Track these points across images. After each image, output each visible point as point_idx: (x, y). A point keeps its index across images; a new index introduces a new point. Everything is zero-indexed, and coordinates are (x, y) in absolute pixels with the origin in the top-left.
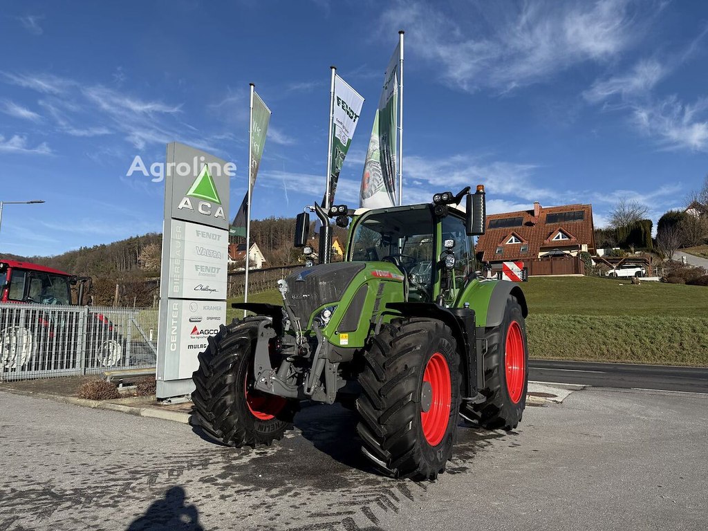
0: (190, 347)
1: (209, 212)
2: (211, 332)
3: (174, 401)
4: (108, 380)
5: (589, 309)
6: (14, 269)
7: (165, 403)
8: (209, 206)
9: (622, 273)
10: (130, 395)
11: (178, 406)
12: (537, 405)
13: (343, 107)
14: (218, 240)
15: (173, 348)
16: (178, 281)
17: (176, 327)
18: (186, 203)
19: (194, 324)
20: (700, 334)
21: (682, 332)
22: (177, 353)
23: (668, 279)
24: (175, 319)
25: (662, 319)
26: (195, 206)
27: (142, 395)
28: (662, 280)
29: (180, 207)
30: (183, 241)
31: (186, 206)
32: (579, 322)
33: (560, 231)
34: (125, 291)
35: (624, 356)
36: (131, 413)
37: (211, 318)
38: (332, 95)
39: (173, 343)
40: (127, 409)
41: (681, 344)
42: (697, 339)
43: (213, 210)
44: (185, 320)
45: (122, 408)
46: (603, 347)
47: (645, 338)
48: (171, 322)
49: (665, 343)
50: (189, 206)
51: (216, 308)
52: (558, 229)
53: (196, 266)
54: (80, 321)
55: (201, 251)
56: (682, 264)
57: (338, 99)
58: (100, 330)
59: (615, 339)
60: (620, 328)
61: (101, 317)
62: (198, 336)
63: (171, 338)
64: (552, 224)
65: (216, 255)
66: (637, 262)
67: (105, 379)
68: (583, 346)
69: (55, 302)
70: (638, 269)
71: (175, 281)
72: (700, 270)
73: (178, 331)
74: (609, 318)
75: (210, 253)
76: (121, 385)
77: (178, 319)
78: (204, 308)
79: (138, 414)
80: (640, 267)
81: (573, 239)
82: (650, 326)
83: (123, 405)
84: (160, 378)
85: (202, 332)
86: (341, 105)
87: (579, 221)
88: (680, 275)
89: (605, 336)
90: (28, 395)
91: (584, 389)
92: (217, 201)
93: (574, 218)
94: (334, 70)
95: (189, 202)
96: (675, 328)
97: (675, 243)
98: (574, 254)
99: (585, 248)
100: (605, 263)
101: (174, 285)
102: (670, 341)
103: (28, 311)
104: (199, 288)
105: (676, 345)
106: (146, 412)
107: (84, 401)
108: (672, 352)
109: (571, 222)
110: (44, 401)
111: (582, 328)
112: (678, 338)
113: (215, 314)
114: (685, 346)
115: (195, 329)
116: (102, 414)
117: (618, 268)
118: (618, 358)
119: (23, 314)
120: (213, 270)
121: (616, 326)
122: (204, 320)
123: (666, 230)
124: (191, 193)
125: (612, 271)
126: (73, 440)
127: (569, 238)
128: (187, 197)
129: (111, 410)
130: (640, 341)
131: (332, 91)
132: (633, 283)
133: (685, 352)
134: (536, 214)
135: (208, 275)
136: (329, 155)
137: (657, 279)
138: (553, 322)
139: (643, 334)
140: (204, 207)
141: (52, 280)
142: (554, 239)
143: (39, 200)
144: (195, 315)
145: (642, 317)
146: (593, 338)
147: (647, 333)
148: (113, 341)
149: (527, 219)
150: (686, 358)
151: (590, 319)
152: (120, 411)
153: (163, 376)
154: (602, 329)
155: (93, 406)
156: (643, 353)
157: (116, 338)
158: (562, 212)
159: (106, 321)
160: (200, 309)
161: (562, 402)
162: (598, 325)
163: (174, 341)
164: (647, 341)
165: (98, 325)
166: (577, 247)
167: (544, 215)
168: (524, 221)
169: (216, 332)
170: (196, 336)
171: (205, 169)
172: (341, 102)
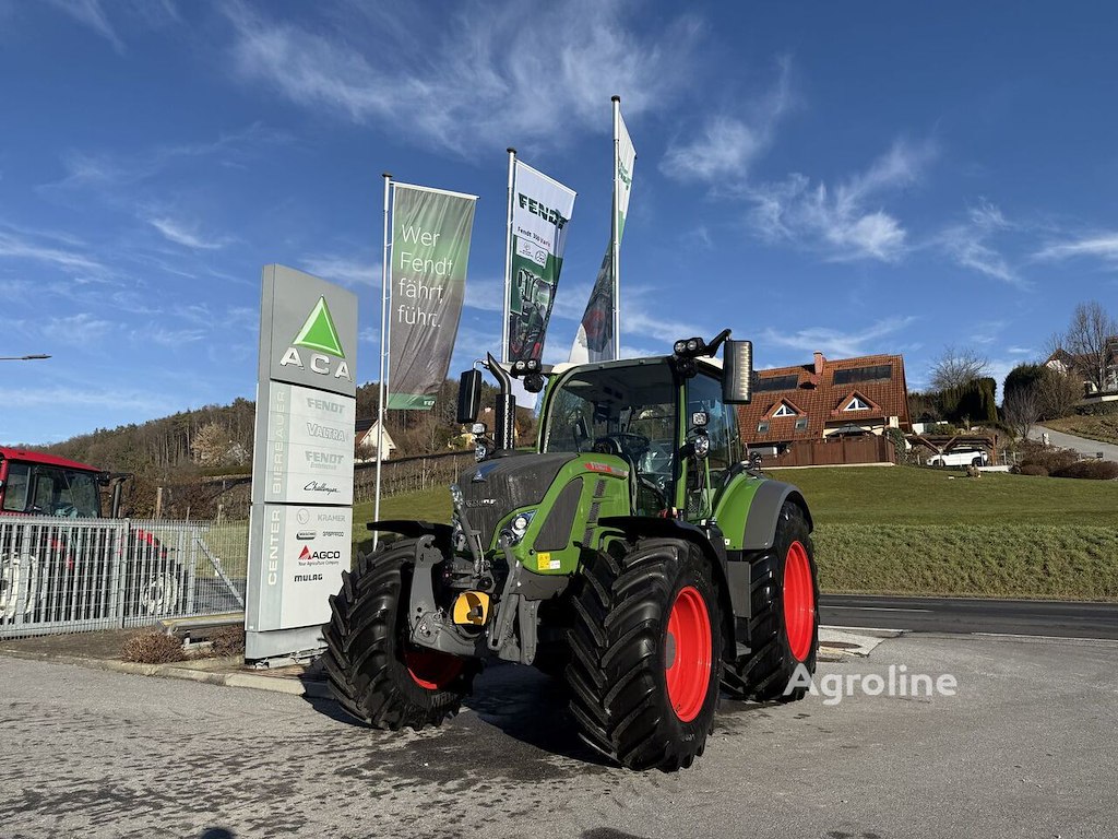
0: (298, 578)
1: (326, 370)
2: (330, 555)
3: (273, 663)
4: (169, 633)
6: (11, 461)
7: (259, 666)
8: (327, 360)
9: (952, 460)
10: (203, 656)
11: (281, 671)
12: (832, 660)
13: (531, 209)
14: (340, 412)
15: (272, 580)
16: (279, 477)
17: (277, 548)
18: (292, 356)
19: (304, 543)
20: (1073, 551)
21: (1046, 548)
22: (278, 588)
23: (1022, 469)
24: (275, 535)
25: (1016, 529)
26: (305, 359)
27: (223, 655)
28: (1013, 471)
29: (283, 362)
30: (287, 415)
31: (292, 361)
32: (889, 535)
33: (856, 396)
34: (171, 498)
35: (959, 587)
36: (209, 681)
37: (330, 534)
38: (510, 192)
39: (273, 572)
40: (204, 675)
41: (1045, 568)
42: (1068, 559)
43: (333, 366)
44: (290, 536)
45: (195, 675)
46: (928, 573)
47: (990, 559)
48: (269, 540)
49: (1021, 566)
50: (297, 361)
51: (337, 518)
52: (853, 393)
53: (307, 453)
54: (117, 542)
55: (315, 431)
56: (1042, 446)
57: (522, 197)
58: (148, 557)
59: (945, 560)
60: (952, 543)
61: (149, 536)
62: (310, 561)
63: (269, 565)
64: (843, 386)
65: (338, 437)
66: (974, 444)
67: (165, 630)
68: (897, 574)
69: (75, 513)
70: (976, 454)
71: (275, 476)
72: (1071, 454)
73: (280, 554)
74: (934, 529)
75: (328, 433)
76: (187, 640)
77: (280, 535)
78: (319, 517)
79: (220, 683)
80: (979, 451)
81: (876, 409)
82: (997, 541)
83: (196, 670)
84: (251, 628)
85: (316, 555)
86: (527, 207)
87: (884, 381)
88: (1041, 463)
89: (930, 557)
90: (41, 659)
91: (900, 635)
92: (339, 353)
93: (877, 376)
94: (512, 154)
95: (296, 354)
96: (1036, 543)
97: (1031, 413)
98: (878, 431)
99: (894, 422)
100: (925, 444)
101: (274, 482)
102: (1027, 562)
103: (35, 529)
104: (311, 487)
105: (1037, 568)
106: (234, 680)
107: (132, 665)
108: (1031, 580)
109: (873, 382)
110: (65, 667)
111: (894, 544)
112: (1040, 558)
113: (334, 526)
114: (1051, 570)
115: (305, 551)
116: (164, 685)
117: (946, 452)
118: (951, 590)
119: (27, 532)
120: (333, 459)
121: (946, 540)
122: (319, 537)
123: (1016, 393)
125: (937, 457)
126: (128, 722)
127: (871, 406)
128: (295, 346)
129: (177, 678)
130: (983, 562)
131: (510, 185)
132: (969, 475)
133: (1050, 579)
134: (818, 369)
135: (325, 467)
137: (1005, 468)
138: (850, 536)
139: (986, 553)
140: (319, 363)
141: (70, 479)
142: (846, 409)
143: (41, 355)
144: (306, 529)
145: (984, 527)
146: (911, 560)
147: (994, 550)
148: (168, 574)
149: (804, 377)
150: (1054, 587)
151: (906, 530)
152: (192, 680)
153: (256, 625)
154: (924, 546)
155: (147, 673)
156: (989, 582)
157: (171, 569)
158: (857, 367)
159: (158, 542)
160: (312, 520)
161: (868, 655)
162: (918, 539)
163: (273, 569)
164: (994, 562)
165: (144, 550)
166: (883, 421)
167: (830, 372)
168: (800, 382)
169: (337, 555)
170: (307, 561)
171: (321, 304)
172: (528, 201)
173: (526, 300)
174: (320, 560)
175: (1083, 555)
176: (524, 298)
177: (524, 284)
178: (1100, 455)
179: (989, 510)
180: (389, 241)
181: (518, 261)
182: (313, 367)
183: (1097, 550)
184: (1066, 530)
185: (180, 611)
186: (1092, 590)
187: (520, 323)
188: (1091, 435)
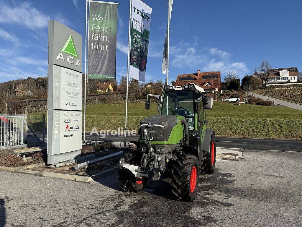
0: (65, 136)
1: (72, 62)
2: (76, 128)
3: (58, 165)
5: (225, 115)
8: (73, 58)
9: (231, 100)
13: (138, 13)
14: (78, 78)
15: (57, 137)
16: (58, 100)
17: (58, 126)
18: (61, 56)
19: (66, 124)
20: (275, 125)
21: (268, 124)
22: (59, 140)
23: (249, 102)
24: (57, 121)
25: (260, 119)
26: (65, 57)
28: (246, 103)
29: (58, 58)
30: (59, 78)
31: (60, 58)
32: (226, 120)
33: (208, 82)
35: (245, 135)
36: (36, 175)
37: (75, 121)
38: (131, 6)
40: (34, 172)
42: (274, 127)
43: (75, 61)
44: (62, 121)
45: (30, 172)
46: (237, 131)
47: (254, 127)
48: (55, 123)
49: (262, 129)
50: (62, 58)
51: (77, 115)
52: (207, 82)
53: (67, 92)
55: (69, 84)
56: (252, 97)
57: (134, 8)
59: (242, 127)
60: (243, 123)
61: (7, 119)
62: (69, 130)
63: (55, 131)
64: (205, 79)
65: (77, 87)
66: (236, 96)
67: (16, 154)
70: (237, 99)
71: (56, 100)
72: (260, 99)
73: (59, 127)
74: (238, 119)
75: (74, 85)
76: (24, 156)
77: (59, 121)
78: (72, 115)
79: (41, 175)
81: (213, 86)
82: (255, 122)
83: (29, 170)
84: (49, 153)
85: (71, 128)
86: (136, 12)
87: (215, 78)
88: (253, 101)
89: (237, 126)
92: (77, 56)
93: (214, 77)
95: (62, 55)
96: (266, 123)
97: (250, 88)
98: (213, 92)
99: (217, 90)
100: (224, 96)
101: (56, 102)
102: (263, 128)
104: (69, 104)
105: (266, 130)
106: (46, 174)
107: (5, 168)
108: (264, 133)
109: (212, 79)
111: (227, 123)
112: (267, 127)
113: (77, 118)
114: (270, 130)
115: (68, 126)
116: (18, 176)
117: (230, 98)
120: (76, 94)
121: (242, 122)
122: (72, 122)
123: (247, 83)
124: (63, 50)
125: (227, 99)
127: (212, 85)
128: (61, 52)
129: (23, 173)
130: (252, 128)
131: (131, 4)
132: (237, 104)
133: (269, 133)
134: (198, 75)
135: (73, 97)
136: (129, 37)
137: (244, 102)
138: (215, 120)
139: (253, 125)
140: (70, 59)
142: (205, 86)
144: (67, 119)
145: (251, 118)
146: (232, 127)
147: (254, 125)
148: (14, 132)
149: (194, 77)
150: (270, 135)
151: (230, 119)
152: (29, 174)
153: (51, 152)
154: (236, 124)
155: (11, 171)
156: (253, 133)
157: (15, 130)
158: (209, 74)
159: (9, 121)
160: (69, 116)
161: (243, 158)
162: (234, 122)
163: (57, 133)
164: (255, 128)
165: (5, 124)
166: (214, 89)
167: (201, 76)
168: (193, 78)
169: (78, 128)
170: (68, 130)
171: (70, 38)
172: (136, 10)
173: (136, 44)
174: (73, 130)
175: (278, 126)
176: (135, 43)
177: (135, 38)
178: (268, 100)
179: (246, 113)
180: (88, 21)
181: (133, 30)
182: (68, 60)
183: (281, 125)
184: (273, 119)
185: (19, 144)
186: (280, 135)
187: (134, 52)
188: (263, 94)
